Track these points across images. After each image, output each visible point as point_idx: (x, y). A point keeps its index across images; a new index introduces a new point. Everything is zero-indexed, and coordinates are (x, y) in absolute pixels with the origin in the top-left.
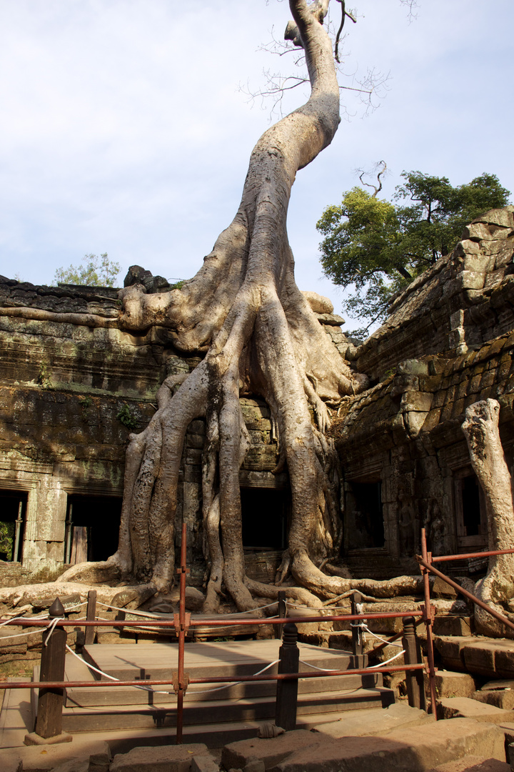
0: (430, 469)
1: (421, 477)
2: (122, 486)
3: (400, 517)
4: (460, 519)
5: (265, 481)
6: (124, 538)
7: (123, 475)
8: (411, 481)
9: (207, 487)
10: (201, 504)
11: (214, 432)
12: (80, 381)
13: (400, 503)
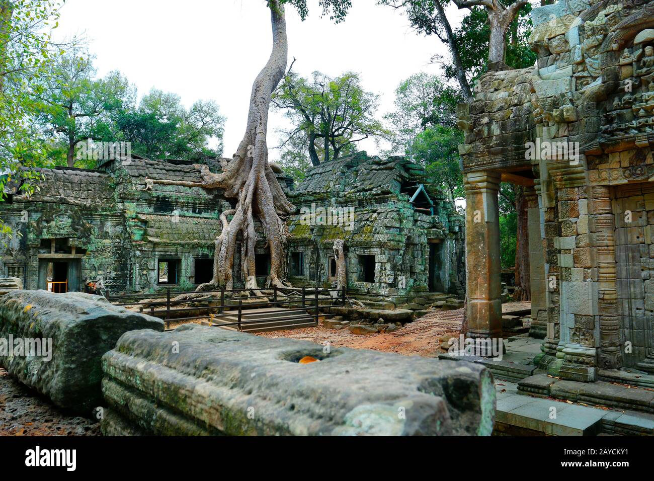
0: (321, 255)
1: (318, 256)
2: (213, 256)
3: (310, 268)
4: (330, 271)
5: (261, 251)
6: (215, 274)
7: (214, 252)
8: (315, 257)
9: (243, 255)
10: (240, 261)
11: (246, 234)
12: (188, 211)
13: (311, 264)
